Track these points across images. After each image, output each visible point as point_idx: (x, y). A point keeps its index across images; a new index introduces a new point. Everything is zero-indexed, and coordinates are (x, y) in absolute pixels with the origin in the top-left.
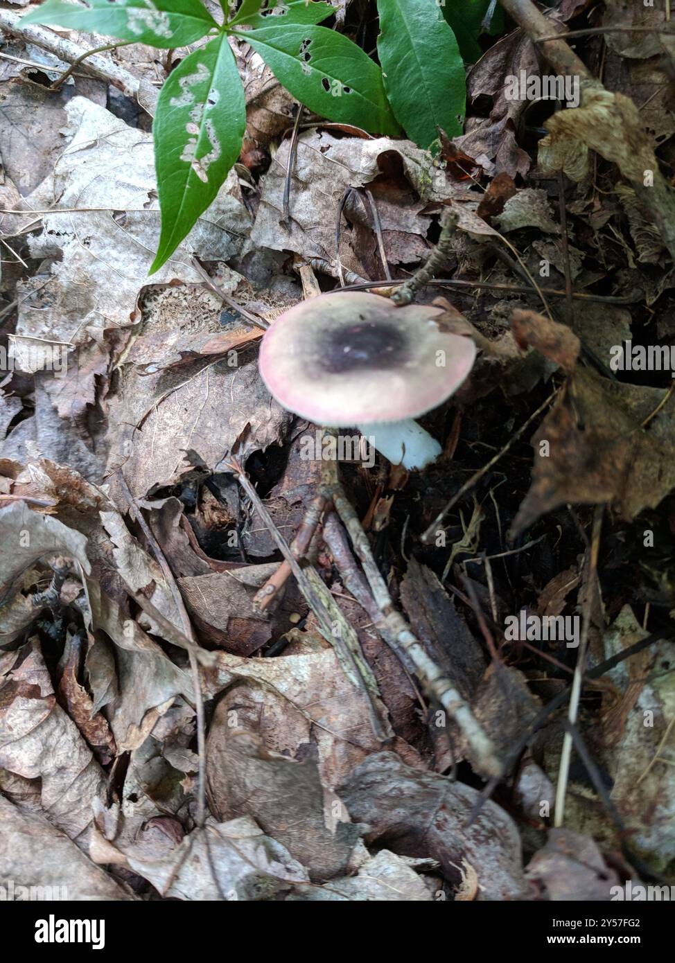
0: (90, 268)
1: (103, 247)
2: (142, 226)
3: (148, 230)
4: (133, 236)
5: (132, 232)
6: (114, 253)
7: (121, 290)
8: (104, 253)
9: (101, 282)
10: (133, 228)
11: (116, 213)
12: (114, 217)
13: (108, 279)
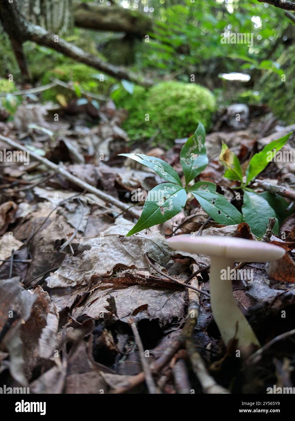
0: (100, 254)
1: (109, 248)
2: (128, 243)
3: (131, 244)
4: (123, 246)
5: (123, 244)
6: (112, 251)
7: (108, 263)
8: (108, 250)
9: (101, 259)
10: (125, 243)
11: (120, 236)
12: (119, 237)
13: (105, 259)
